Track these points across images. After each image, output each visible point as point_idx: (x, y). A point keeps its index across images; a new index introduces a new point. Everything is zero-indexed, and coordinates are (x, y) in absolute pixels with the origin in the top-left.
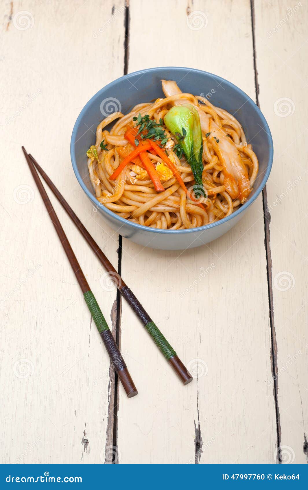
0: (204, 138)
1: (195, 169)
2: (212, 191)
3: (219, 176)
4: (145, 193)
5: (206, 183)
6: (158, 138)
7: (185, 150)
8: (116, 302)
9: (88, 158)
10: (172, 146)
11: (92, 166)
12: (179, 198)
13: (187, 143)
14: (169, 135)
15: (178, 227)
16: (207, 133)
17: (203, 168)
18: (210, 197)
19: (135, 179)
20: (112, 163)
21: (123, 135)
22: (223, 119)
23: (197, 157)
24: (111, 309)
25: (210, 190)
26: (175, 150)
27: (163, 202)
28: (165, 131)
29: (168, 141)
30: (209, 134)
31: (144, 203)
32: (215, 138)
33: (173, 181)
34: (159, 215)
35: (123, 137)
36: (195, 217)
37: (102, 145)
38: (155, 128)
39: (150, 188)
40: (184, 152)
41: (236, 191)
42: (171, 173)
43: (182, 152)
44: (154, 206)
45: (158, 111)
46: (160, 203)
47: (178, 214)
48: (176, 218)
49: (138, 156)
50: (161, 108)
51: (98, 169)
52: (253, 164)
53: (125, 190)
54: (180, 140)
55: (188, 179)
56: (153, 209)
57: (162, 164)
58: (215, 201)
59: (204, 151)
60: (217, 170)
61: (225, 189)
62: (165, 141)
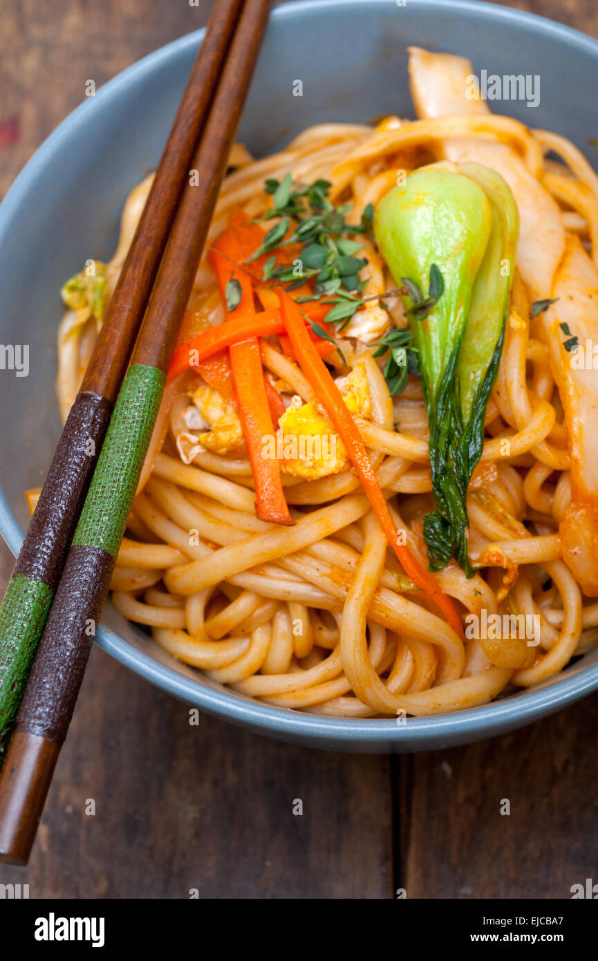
0: (518, 322)
1: (442, 447)
2: (498, 555)
3: (549, 486)
4: (228, 507)
5: (484, 510)
6: (333, 287)
7: (424, 360)
9: (67, 308)
10: (378, 330)
12: (354, 559)
14: (378, 281)
15: (331, 675)
16: (541, 297)
18: (489, 574)
19: (194, 445)
23: (468, 397)
25: (494, 549)
26: (382, 352)
27: (288, 561)
28: (366, 262)
29: (361, 308)
30: (545, 305)
31: (217, 547)
32: (564, 327)
33: (345, 484)
34: (267, 607)
36: (410, 648)
38: (331, 243)
40: (419, 365)
43: (411, 368)
44: (251, 570)
45: (376, 168)
46: (275, 563)
48: (335, 634)
49: (227, 350)
50: (390, 159)
53: (154, 476)
54: (414, 312)
55: (414, 483)
56: (244, 580)
57: (308, 406)
58: (508, 594)
59: (503, 378)
60: (546, 466)
61: (560, 554)
62: (345, 311)
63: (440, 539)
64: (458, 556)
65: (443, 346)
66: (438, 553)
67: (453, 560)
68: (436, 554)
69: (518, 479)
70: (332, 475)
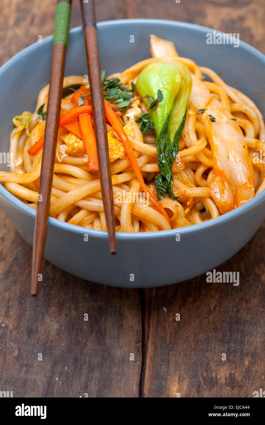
0: (191, 113)
1: (162, 149)
2: (185, 191)
3: (205, 175)
4: (76, 178)
5: (181, 181)
6: (120, 101)
9: (14, 126)
10: (137, 115)
11: (19, 140)
13: (161, 113)
14: (137, 100)
16: (201, 108)
17: (178, 152)
18: (182, 200)
19: (63, 154)
22: (235, 103)
23: (172, 135)
25: (183, 189)
26: (139, 120)
28: (133, 96)
29: (130, 107)
30: (203, 111)
31: (69, 191)
32: (210, 116)
33: (123, 164)
37: (40, 111)
39: (85, 172)
40: (152, 125)
41: (229, 200)
42: (122, 149)
43: (149, 125)
44: (84, 199)
46: (93, 196)
48: (119, 227)
49: (77, 118)
54: (151, 107)
55: (151, 168)
56: (82, 204)
57: (110, 133)
58: (190, 210)
59: (186, 130)
60: (204, 165)
61: (210, 194)
62: (124, 105)
63: (161, 185)
64: (168, 193)
65: (163, 117)
66: (160, 191)
67: (167, 195)
68: (160, 192)
69: (193, 173)
70: (119, 160)
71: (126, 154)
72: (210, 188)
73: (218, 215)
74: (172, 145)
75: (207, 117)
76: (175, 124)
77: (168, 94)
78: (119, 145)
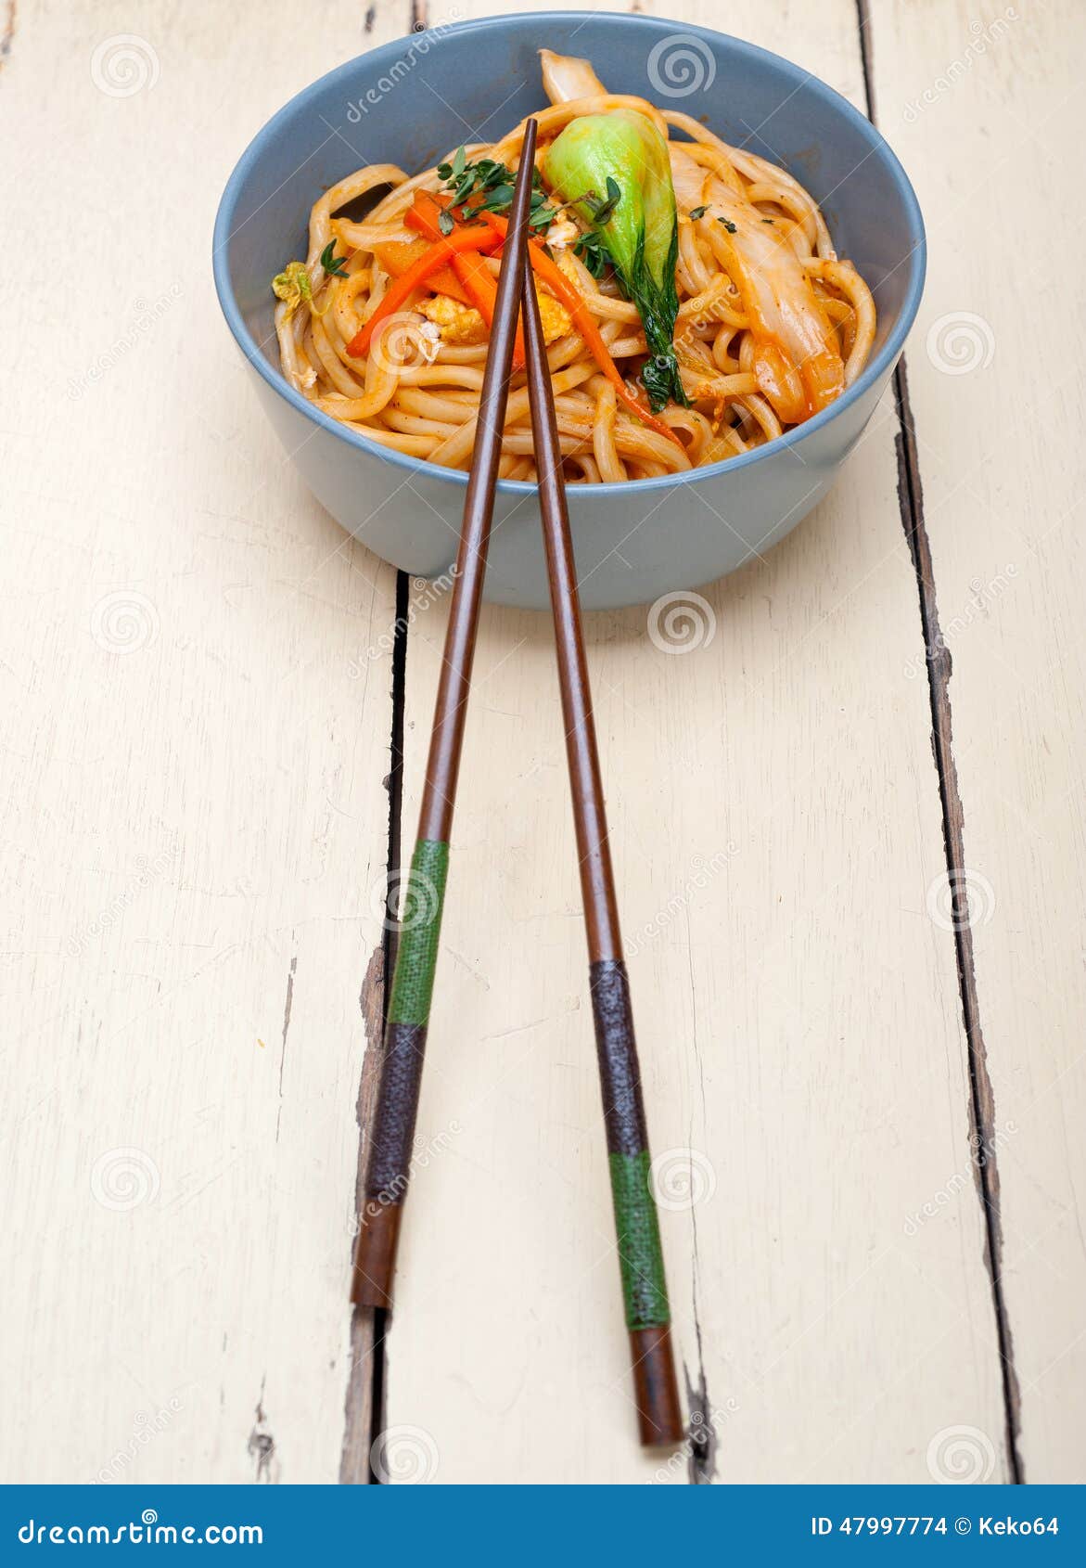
0: (684, 220)
1: (648, 308)
3: (734, 349)
4: (472, 391)
5: (689, 367)
7: (615, 251)
8: (381, 953)
9: (278, 300)
10: (572, 237)
11: (293, 328)
12: (591, 405)
13: (622, 229)
14: (559, 205)
16: (697, 207)
17: (678, 306)
20: (360, 309)
21: (402, 221)
22: (753, 183)
24: (361, 976)
25: (703, 383)
26: (579, 249)
28: (546, 198)
29: (554, 223)
30: (701, 211)
31: (467, 422)
32: (721, 220)
33: (572, 347)
35: (401, 225)
36: (647, 473)
37: (326, 258)
40: (611, 257)
41: (796, 392)
42: (566, 316)
43: (605, 259)
46: (522, 422)
47: (587, 464)
49: (450, 262)
51: (312, 337)
52: (856, 311)
53: (401, 387)
54: (597, 219)
55: (626, 348)
58: (721, 427)
59: (684, 260)
60: (730, 326)
61: (757, 385)
62: (544, 218)
64: (674, 395)
65: (629, 237)
66: (656, 394)
67: (671, 400)
68: (657, 396)
69: (707, 348)
70: (560, 339)
71: (576, 325)
72: (756, 373)
73: (781, 431)
74: (665, 292)
75: (714, 224)
76: (658, 247)
77: (630, 185)
78: (557, 309)
